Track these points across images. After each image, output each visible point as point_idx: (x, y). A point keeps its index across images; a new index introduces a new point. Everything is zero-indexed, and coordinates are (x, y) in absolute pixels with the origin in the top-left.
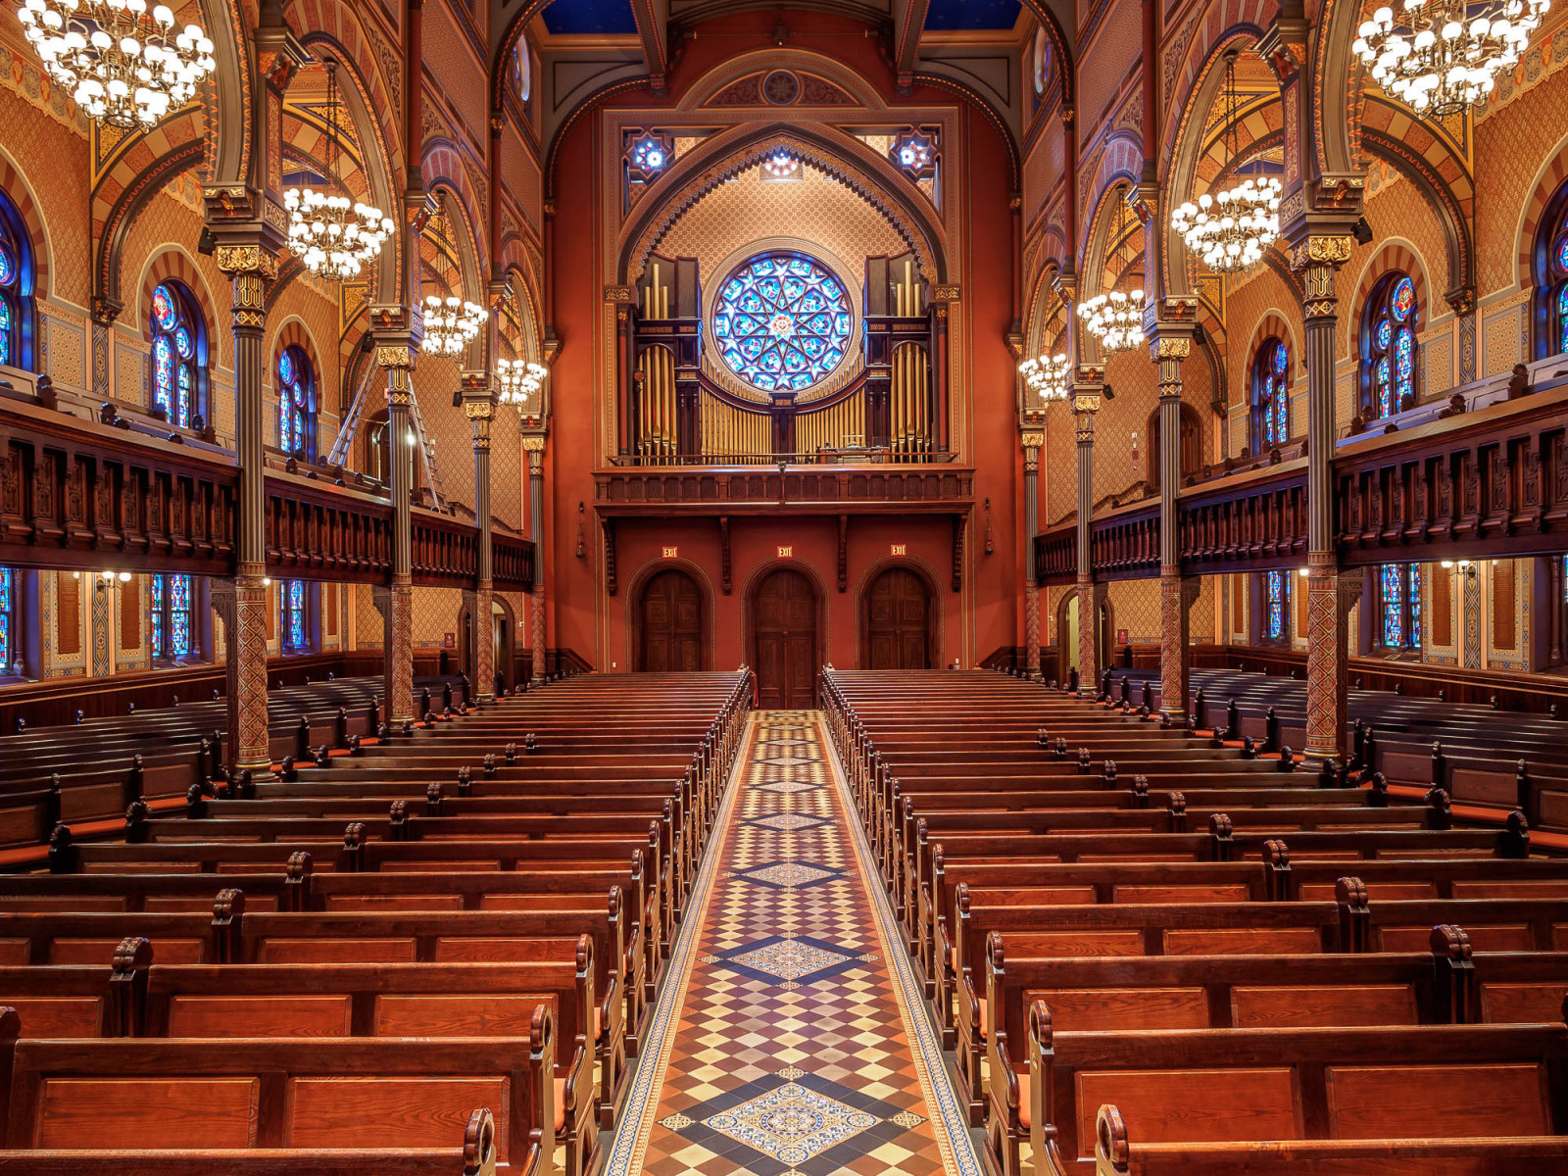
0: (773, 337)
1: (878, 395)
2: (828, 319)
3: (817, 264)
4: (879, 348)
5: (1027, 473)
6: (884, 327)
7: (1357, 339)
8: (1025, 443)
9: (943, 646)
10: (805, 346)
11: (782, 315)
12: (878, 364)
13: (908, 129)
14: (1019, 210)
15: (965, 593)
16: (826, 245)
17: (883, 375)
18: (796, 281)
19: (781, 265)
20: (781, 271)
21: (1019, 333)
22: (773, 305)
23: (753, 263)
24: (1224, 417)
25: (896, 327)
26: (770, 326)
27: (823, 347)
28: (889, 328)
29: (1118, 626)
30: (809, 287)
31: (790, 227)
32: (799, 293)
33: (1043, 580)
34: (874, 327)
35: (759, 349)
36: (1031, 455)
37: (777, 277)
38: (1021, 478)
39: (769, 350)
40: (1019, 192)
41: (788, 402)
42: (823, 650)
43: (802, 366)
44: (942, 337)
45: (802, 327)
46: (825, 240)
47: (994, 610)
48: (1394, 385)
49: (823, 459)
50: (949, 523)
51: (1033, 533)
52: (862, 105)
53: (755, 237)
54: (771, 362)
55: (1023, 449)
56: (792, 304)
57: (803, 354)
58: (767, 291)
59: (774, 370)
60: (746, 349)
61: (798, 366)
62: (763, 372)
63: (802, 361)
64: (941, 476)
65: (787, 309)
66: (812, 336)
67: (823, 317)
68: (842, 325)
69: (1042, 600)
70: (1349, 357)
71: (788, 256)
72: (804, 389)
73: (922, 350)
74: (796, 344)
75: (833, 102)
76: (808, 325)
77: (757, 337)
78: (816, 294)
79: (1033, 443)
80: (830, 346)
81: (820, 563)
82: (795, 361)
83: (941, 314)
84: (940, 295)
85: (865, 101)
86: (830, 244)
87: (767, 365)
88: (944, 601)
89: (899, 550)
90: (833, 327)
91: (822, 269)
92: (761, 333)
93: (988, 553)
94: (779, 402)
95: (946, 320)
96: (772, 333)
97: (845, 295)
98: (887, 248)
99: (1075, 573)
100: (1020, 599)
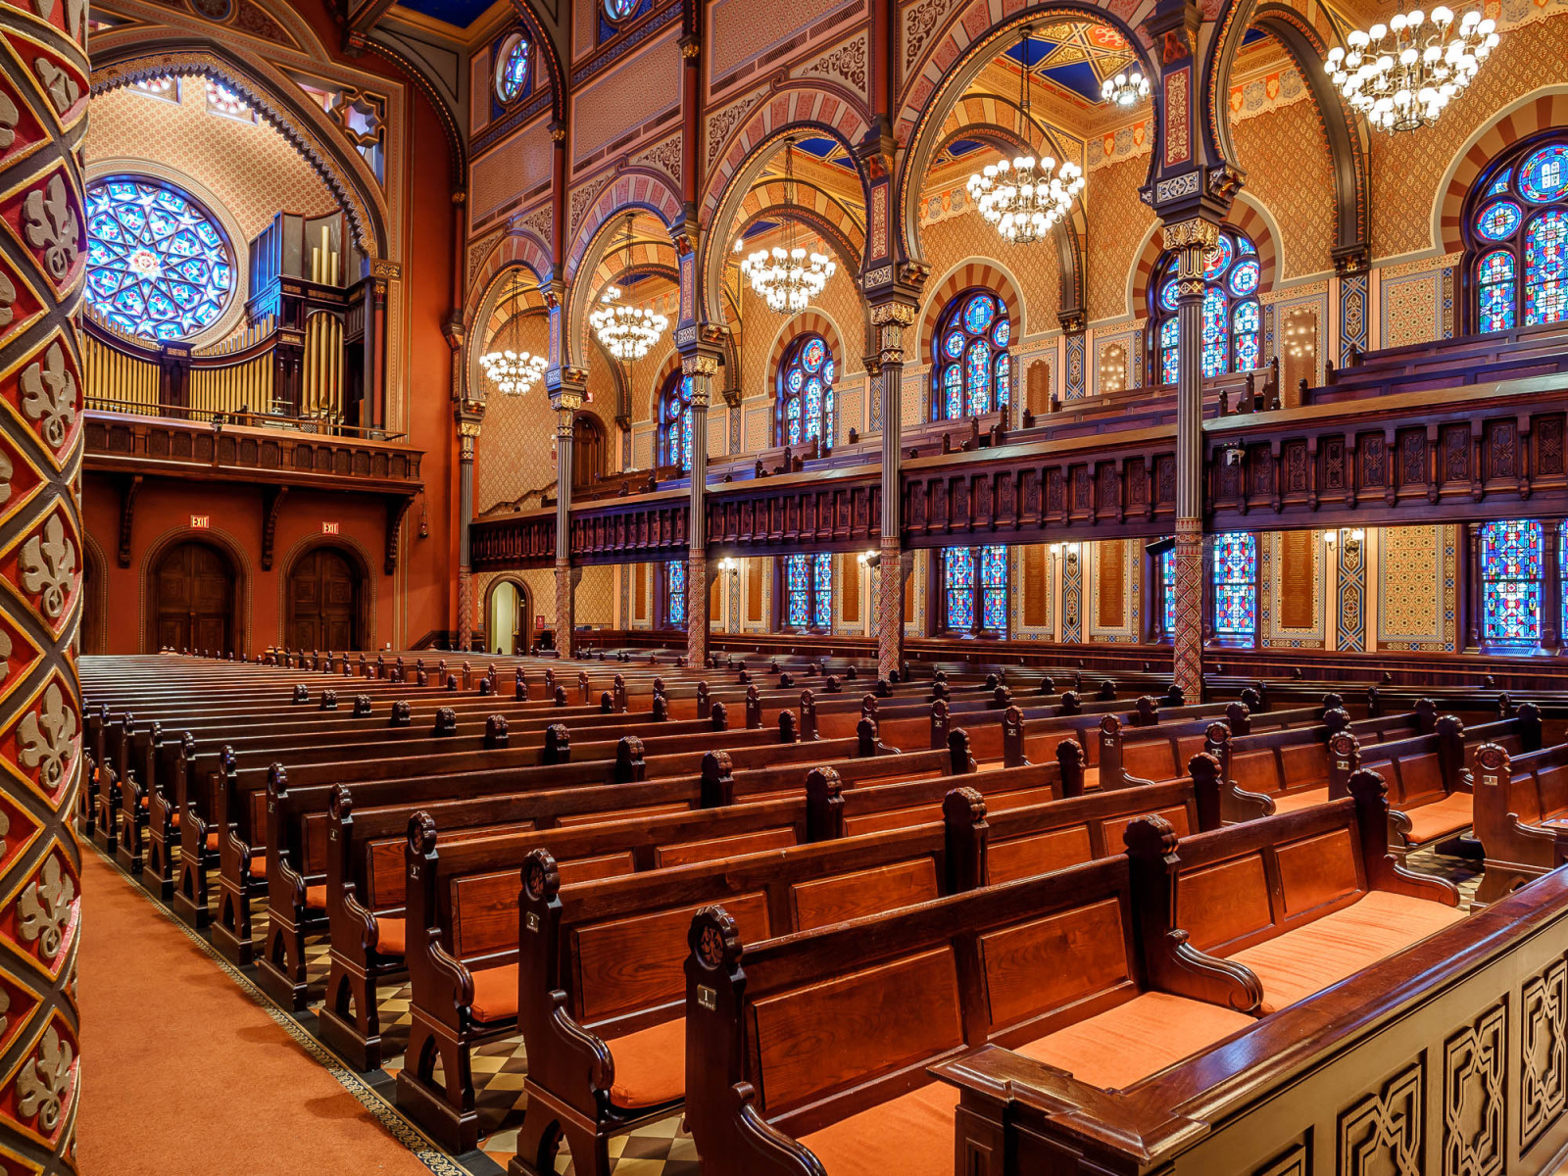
0: (134, 275)
1: (289, 363)
2: (204, 267)
3: (193, 203)
4: (292, 311)
5: (462, 461)
6: (298, 290)
7: (773, 380)
8: (464, 431)
9: (373, 633)
10: (175, 292)
11: (147, 251)
12: (291, 328)
13: (352, 92)
14: (464, 205)
15: (397, 577)
16: (207, 184)
17: (296, 340)
18: (167, 216)
19: (147, 194)
20: (146, 201)
21: (460, 323)
22: (135, 237)
23: (110, 183)
24: (627, 430)
25: (311, 293)
26: (130, 260)
27: (197, 298)
28: (304, 292)
29: (536, 613)
30: (182, 227)
31: (152, 151)
32: (169, 230)
33: (477, 566)
34: (288, 288)
35: (115, 285)
36: (468, 444)
37: (141, 206)
38: (456, 468)
39: (128, 289)
40: (464, 188)
41: (184, 353)
42: (242, 632)
43: (170, 315)
44: (379, 313)
45: (172, 269)
46: (206, 179)
47: (426, 594)
48: (803, 422)
49: (249, 421)
50: (390, 506)
51: (468, 519)
52: (304, 51)
53: (118, 153)
54: (130, 302)
55: (460, 438)
56: (160, 241)
57: (171, 300)
58: (128, 219)
59: (133, 313)
60: (97, 282)
61: (164, 313)
62: (118, 312)
63: (170, 307)
64: (391, 455)
65: (154, 245)
66: (183, 281)
67: (198, 264)
68: (221, 277)
69: (475, 584)
70: (766, 393)
71: (156, 184)
72: (201, 345)
73: (338, 321)
74: (163, 287)
75: (270, 37)
76: (179, 269)
77: (112, 271)
78: (190, 236)
79: (472, 432)
80: (205, 298)
81: (241, 537)
82: (161, 307)
83: (380, 290)
84: (381, 271)
85: (307, 48)
86: (212, 185)
87: (125, 305)
88: (377, 583)
89: (331, 528)
90: (210, 277)
91: (198, 210)
92: (117, 266)
93: (422, 537)
94: (172, 352)
95: (385, 297)
96: (132, 269)
97: (227, 245)
98: (303, 206)
99: (554, 558)
100: (453, 585)
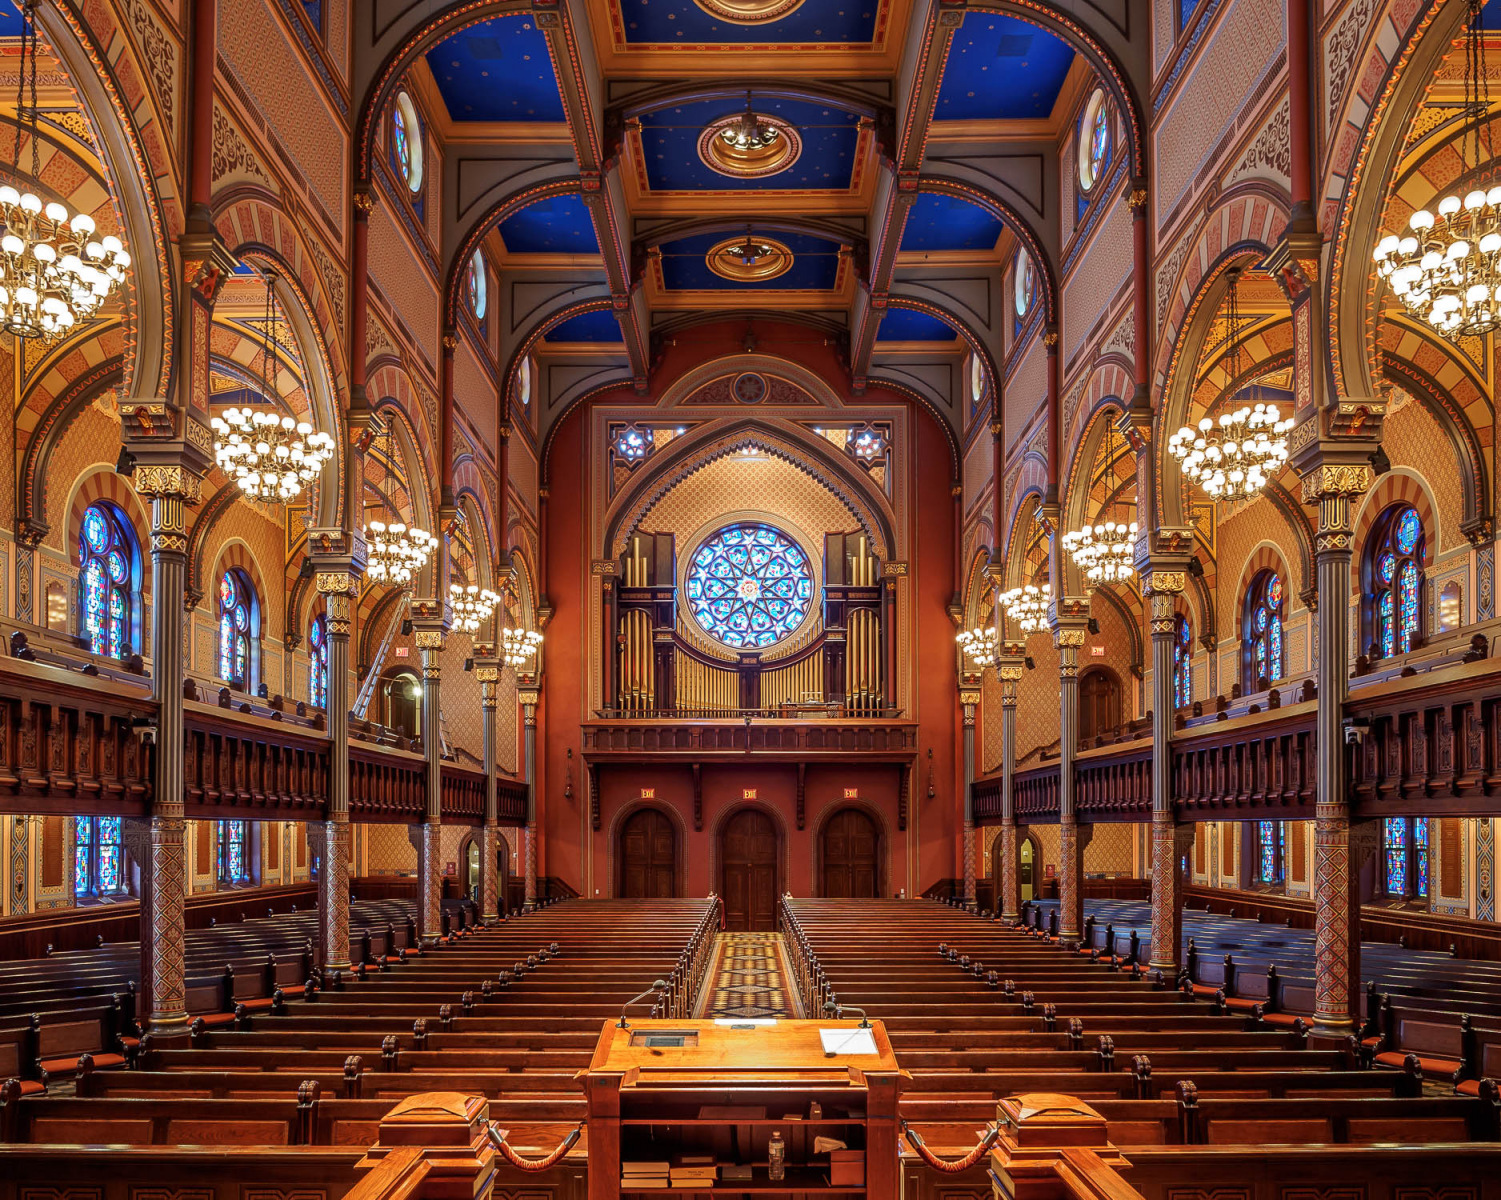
0: (741, 599)
1: (835, 655)
2: (791, 583)
3: (781, 535)
4: (836, 613)
5: (965, 727)
6: (840, 595)
7: (1241, 622)
8: (964, 701)
9: (890, 878)
10: (770, 608)
11: (750, 580)
12: (835, 628)
13: (862, 425)
14: (960, 497)
15: (909, 833)
16: (789, 518)
17: (839, 638)
18: (763, 549)
19: (749, 535)
20: (748, 540)
21: (959, 605)
22: (741, 571)
23: (723, 533)
24: (1141, 679)
25: (851, 595)
26: (738, 589)
27: (786, 609)
28: (845, 596)
29: (1046, 862)
30: (774, 555)
31: (757, 502)
32: (765, 560)
33: (979, 820)
34: (831, 595)
35: (728, 610)
36: (969, 711)
37: (744, 546)
38: (959, 734)
39: (737, 611)
40: (959, 482)
41: (754, 661)
43: (767, 626)
44: (891, 607)
45: (768, 590)
46: (789, 514)
47: (936, 847)
49: (785, 713)
50: (896, 770)
51: (970, 779)
52: (821, 404)
53: (725, 510)
54: (738, 622)
55: (962, 706)
56: (758, 570)
57: (768, 614)
58: (735, 559)
59: (741, 629)
60: (717, 610)
61: (762, 625)
62: (731, 630)
63: (767, 620)
64: (888, 730)
65: (754, 574)
66: (777, 598)
67: (787, 582)
68: (805, 589)
69: (978, 838)
70: (1234, 637)
71: (755, 527)
72: (768, 646)
73: (874, 615)
74: (762, 605)
75: (796, 401)
76: (772, 589)
77: (726, 600)
78: (780, 561)
79: (971, 701)
80: (792, 608)
81: (782, 805)
82: (761, 621)
83: (891, 587)
84: (890, 570)
85: (825, 402)
86: (794, 517)
87: (736, 624)
88: (891, 837)
89: (851, 793)
90: (796, 591)
91: (786, 539)
92: (730, 595)
93: (931, 797)
94: (746, 661)
95: (894, 592)
96: (739, 596)
97: (807, 563)
98: (841, 525)
99: (1000, 817)
100: (958, 837)
